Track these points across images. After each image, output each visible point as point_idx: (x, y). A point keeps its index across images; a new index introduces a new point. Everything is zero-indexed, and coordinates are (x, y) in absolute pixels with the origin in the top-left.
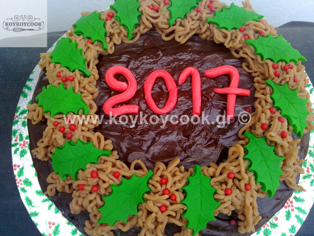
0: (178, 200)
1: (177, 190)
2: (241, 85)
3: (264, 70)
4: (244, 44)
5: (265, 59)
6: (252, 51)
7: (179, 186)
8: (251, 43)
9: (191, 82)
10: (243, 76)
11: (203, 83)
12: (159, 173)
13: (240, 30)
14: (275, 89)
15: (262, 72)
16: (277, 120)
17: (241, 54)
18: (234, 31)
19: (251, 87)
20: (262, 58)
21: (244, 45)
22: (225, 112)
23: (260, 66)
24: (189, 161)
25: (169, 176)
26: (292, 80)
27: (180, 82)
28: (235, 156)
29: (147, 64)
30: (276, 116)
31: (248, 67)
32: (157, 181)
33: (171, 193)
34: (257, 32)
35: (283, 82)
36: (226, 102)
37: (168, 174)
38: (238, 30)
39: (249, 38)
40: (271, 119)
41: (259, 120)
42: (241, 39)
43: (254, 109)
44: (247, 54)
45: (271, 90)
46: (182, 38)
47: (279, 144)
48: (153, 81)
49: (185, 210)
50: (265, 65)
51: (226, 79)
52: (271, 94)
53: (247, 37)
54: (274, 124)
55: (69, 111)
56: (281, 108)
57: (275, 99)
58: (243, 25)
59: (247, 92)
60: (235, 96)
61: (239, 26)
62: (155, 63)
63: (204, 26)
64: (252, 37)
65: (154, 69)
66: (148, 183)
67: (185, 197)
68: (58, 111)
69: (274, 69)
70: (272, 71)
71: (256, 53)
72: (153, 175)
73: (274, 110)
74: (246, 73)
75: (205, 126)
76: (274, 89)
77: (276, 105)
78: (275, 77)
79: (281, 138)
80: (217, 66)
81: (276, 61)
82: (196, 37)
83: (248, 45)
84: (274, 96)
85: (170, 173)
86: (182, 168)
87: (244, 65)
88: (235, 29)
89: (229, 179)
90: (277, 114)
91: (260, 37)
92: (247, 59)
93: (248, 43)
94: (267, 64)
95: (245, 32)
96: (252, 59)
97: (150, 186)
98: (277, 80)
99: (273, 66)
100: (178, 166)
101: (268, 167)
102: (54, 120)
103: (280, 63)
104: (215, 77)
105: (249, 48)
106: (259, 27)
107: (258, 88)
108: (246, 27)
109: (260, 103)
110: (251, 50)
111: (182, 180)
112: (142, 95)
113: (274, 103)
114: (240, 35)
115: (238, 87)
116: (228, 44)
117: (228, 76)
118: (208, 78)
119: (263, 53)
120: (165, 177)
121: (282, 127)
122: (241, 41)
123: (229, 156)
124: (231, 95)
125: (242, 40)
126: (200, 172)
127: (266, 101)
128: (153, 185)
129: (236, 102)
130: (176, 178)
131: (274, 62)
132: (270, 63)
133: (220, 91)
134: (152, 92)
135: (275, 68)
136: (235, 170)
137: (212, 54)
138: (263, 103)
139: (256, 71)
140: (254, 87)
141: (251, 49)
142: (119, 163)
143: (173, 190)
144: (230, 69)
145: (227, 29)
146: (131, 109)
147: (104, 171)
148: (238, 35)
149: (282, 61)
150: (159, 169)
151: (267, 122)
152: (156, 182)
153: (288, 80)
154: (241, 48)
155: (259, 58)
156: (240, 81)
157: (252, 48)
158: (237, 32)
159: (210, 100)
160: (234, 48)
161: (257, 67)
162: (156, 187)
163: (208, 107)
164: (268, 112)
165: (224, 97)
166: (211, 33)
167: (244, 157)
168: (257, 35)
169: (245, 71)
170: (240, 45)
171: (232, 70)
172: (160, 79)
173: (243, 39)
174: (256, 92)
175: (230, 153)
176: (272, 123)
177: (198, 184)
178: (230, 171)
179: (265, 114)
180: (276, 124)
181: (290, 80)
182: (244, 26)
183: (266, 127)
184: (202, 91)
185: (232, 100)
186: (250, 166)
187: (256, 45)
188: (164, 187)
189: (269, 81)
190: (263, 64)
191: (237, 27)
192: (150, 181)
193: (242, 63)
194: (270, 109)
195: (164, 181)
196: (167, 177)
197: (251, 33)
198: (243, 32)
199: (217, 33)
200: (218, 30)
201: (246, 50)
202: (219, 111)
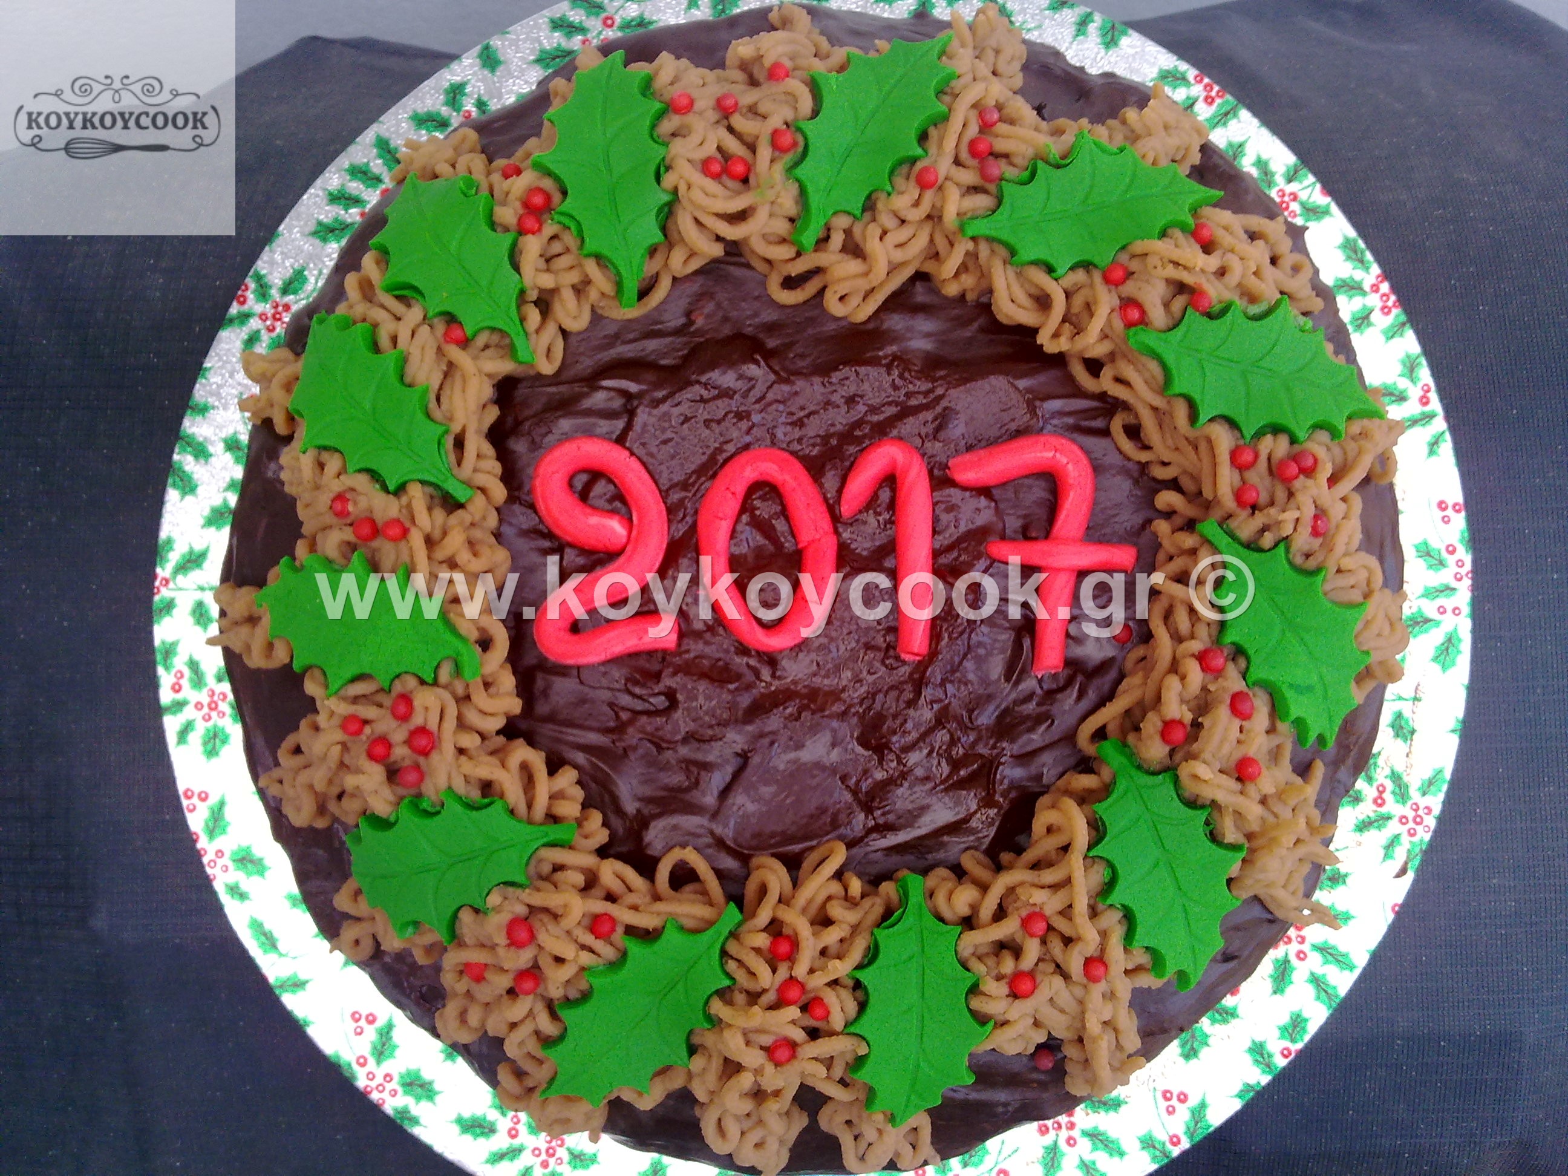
0: (837, 1021)
1: (835, 983)
3: (1198, 465)
4: (1120, 344)
5: (1203, 418)
6: (1154, 377)
7: (841, 968)
8: (1147, 347)
9: (892, 506)
10: (1114, 475)
12: (764, 916)
13: (1107, 280)
15: (1190, 469)
16: (1223, 712)
17: (1108, 383)
18: (1080, 276)
20: (1193, 414)
21: (1123, 348)
22: (1026, 644)
23: (1182, 442)
25: (804, 933)
26: (1305, 531)
27: (846, 510)
30: (1224, 688)
31: (1134, 435)
32: (757, 951)
33: (812, 995)
34: (1178, 289)
35: (1268, 540)
37: (798, 923)
38: (1097, 276)
39: (1143, 321)
40: (1205, 700)
41: (1157, 700)
42: (1109, 321)
44: (1129, 386)
46: (854, 301)
47: (1228, 808)
48: (732, 506)
49: (859, 1056)
50: (1203, 448)
51: (1039, 492)
53: (1135, 314)
54: (1210, 728)
55: (398, 671)
56: (1251, 652)
58: (1123, 248)
60: (1073, 579)
61: (1104, 259)
63: (952, 245)
64: (1157, 315)
66: (724, 953)
69: (1239, 471)
70: (1227, 479)
71: (1171, 390)
72: (740, 924)
73: (1221, 658)
74: (1125, 464)
77: (1231, 637)
78: (1238, 511)
79: (1237, 781)
81: (1249, 432)
82: (919, 287)
83: (1137, 354)
85: (804, 911)
87: (1117, 424)
88: (1087, 266)
89: (1028, 938)
90: (1232, 679)
91: (1191, 314)
92: (1133, 409)
93: (1134, 347)
94: (1210, 440)
95: (1129, 288)
96: (1154, 408)
97: (732, 965)
98: (1247, 526)
99: (1235, 455)
100: (842, 876)
101: (1180, 889)
102: (344, 709)
103: (1267, 444)
105: (1141, 367)
106: (1190, 267)
107: (1166, 544)
108: (1134, 265)
109: (1168, 616)
110: (1147, 375)
111: (853, 937)
113: (1222, 624)
114: (1106, 301)
115: (1085, 541)
116: (1056, 335)
117: (1050, 481)
118: (964, 488)
119: (1197, 397)
120: (785, 931)
121: (1242, 737)
122: (1108, 332)
125: (1112, 328)
126: (920, 904)
127: (1193, 616)
128: (740, 963)
130: (832, 935)
131: (1243, 436)
132: (1225, 442)
135: (1240, 464)
136: (1050, 903)
138: (1182, 620)
139: (1166, 459)
140: (1151, 537)
141: (1148, 370)
142: (611, 872)
143: (817, 982)
144: (1058, 454)
145: (1050, 269)
147: (556, 918)
148: (1096, 298)
149: (1276, 430)
150: (764, 891)
151: (1188, 717)
152: (753, 954)
153: (1287, 530)
154: (1109, 359)
155: (1181, 412)
157: (1154, 366)
158: (1092, 286)
160: (1082, 354)
161: (1169, 444)
162: (751, 973)
164: (1195, 672)
166: (982, 275)
167: (1089, 849)
168: (1179, 302)
169: (1120, 452)
170: (1105, 347)
171: (1066, 459)
172: (765, 488)
173: (1118, 324)
175: (1038, 826)
176: (1206, 720)
177: (911, 958)
178: (1032, 910)
179: (1183, 678)
180: (1221, 727)
181: (1295, 529)
182: (1124, 258)
183: (1179, 733)
185: (1058, 599)
186: (1110, 885)
187: (1170, 359)
188: (783, 973)
189: (1210, 528)
190: (1194, 439)
191: (1096, 260)
192: (733, 948)
193: (1108, 416)
194: (1202, 657)
195: (784, 947)
196: (795, 933)
197: (1153, 295)
198: (1120, 288)
199: (1008, 287)
200: (1011, 272)
201: (1129, 372)
202: (1004, 636)
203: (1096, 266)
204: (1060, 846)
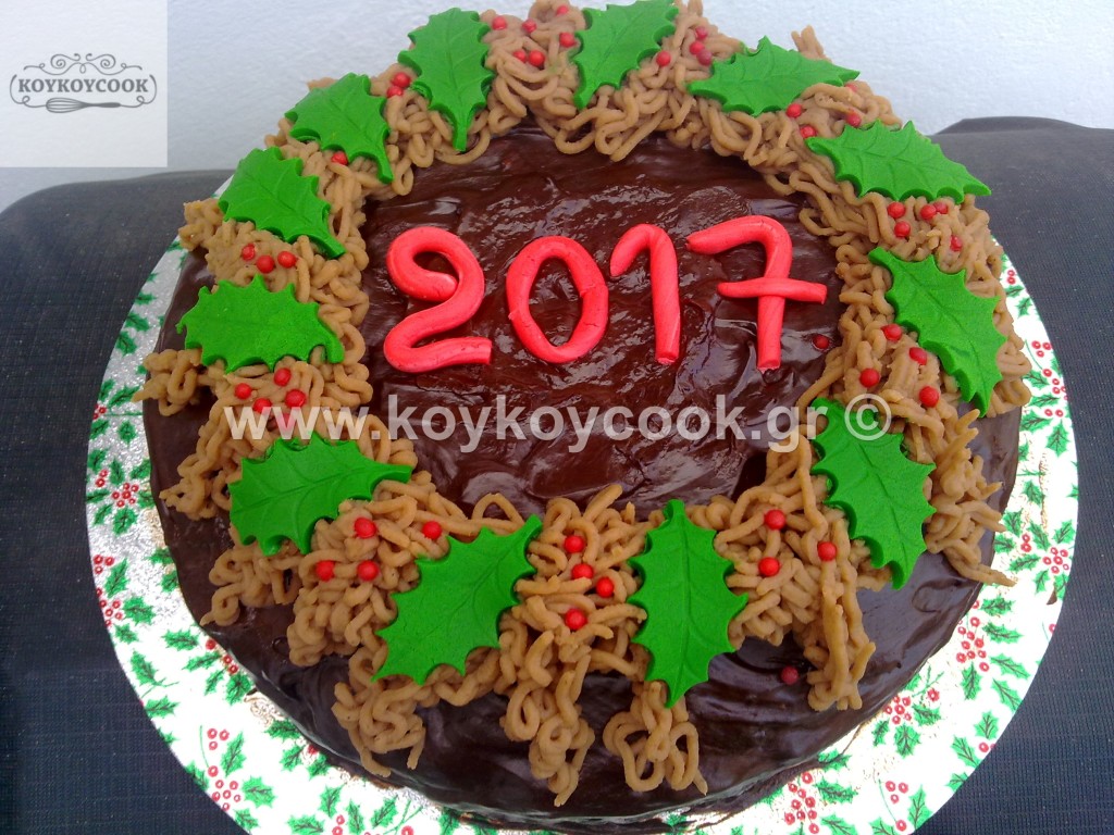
0: (620, 592)
1: (616, 568)
2: (798, 271)
3: (865, 224)
4: (800, 151)
5: (864, 191)
6: (827, 170)
7: (621, 554)
8: (820, 146)
9: (648, 268)
10: (805, 246)
11: (683, 270)
12: (560, 524)
13: (790, 114)
14: (898, 274)
15: (859, 229)
16: (905, 358)
17: (796, 183)
18: (770, 115)
19: (829, 277)
20: (857, 190)
21: (804, 155)
22: (752, 349)
23: (851, 214)
24: (652, 495)
25: (592, 530)
26: (947, 245)
27: (615, 270)
28: (787, 468)
29: (512, 220)
30: (903, 346)
31: (817, 220)
32: (555, 545)
33: (599, 577)
34: (838, 116)
35: (921, 252)
36: (757, 321)
37: (586, 523)
38: (782, 114)
39: (816, 132)
40: (890, 355)
41: (855, 362)
42: (792, 137)
43: (838, 339)
44: (812, 182)
45: (888, 277)
46: (616, 143)
47: (915, 425)
48: (533, 269)
49: (640, 622)
50: (867, 209)
51: (753, 256)
52: (888, 287)
53: (810, 131)
54: (897, 370)
55: (282, 354)
56: (920, 326)
57: (898, 301)
58: (798, 97)
59: (818, 291)
60: (783, 302)
61: (784, 102)
62: (536, 216)
63: (681, 106)
64: (824, 129)
65: (536, 235)
66: (527, 552)
67: (639, 587)
68: (247, 355)
69: (895, 219)
70: (887, 223)
71: (840, 175)
72: (540, 530)
73: (897, 330)
74: (812, 238)
75: (696, 392)
76: (894, 272)
77: (903, 317)
78: (897, 240)
79: (922, 406)
80: (726, 219)
81: (898, 196)
82: (659, 141)
83: (813, 155)
84: (895, 293)
85: (594, 521)
86: (631, 508)
87: (805, 216)
88: (775, 110)
89: (770, 531)
90: (908, 342)
91: (850, 130)
92: (814, 198)
93: (812, 148)
94: (871, 205)
95: (804, 118)
96: (829, 196)
97: (534, 558)
98: (904, 248)
99: (890, 210)
100: (618, 506)
101: (886, 494)
102: (235, 380)
103: (911, 202)
104: (719, 250)
105: (817, 164)
106: (845, 100)
107: (848, 278)
108: (806, 104)
109: (856, 317)
110: (823, 169)
111: (629, 541)
112: (502, 310)
113: (896, 314)
114: (789, 128)
115: (790, 277)
116: (756, 153)
117: (758, 249)
118: (699, 254)
119: (858, 176)
120: (577, 534)
121: (921, 375)
122: (792, 145)
123: (768, 471)
124: (768, 299)
125: (795, 143)
126: (683, 519)
127: (874, 311)
128: (542, 557)
129: (785, 320)
130: (612, 535)
131: (893, 199)
132: (882, 203)
133: (736, 288)
134: (532, 301)
135: (894, 214)
136: (788, 505)
137: (710, 187)
138: (865, 314)
139: (841, 230)
140: (837, 276)
141: (824, 165)
142: (437, 501)
143: (604, 564)
144: (765, 224)
145: (749, 112)
146: (469, 349)
147: (394, 521)
148: (782, 126)
149: (917, 194)
150: (558, 514)
151: (879, 366)
152: (553, 548)
153: (934, 244)
154: (794, 165)
155: (848, 190)
156: (795, 261)
157: (826, 161)
158: (779, 120)
159: (708, 314)
160: (773, 166)
161: (843, 218)
162: (550, 561)
163: (703, 336)
164: (881, 338)
165: (749, 307)
166: (704, 126)
167: (812, 465)
168: (840, 124)
169: (808, 231)
170: (790, 157)
171: (770, 228)
172: (554, 264)
173: (799, 138)
174: (845, 287)
175: (771, 461)
176: (892, 366)
177: (677, 550)
178: (772, 509)
179: (872, 343)
180: (905, 368)
181: (940, 244)
182: (799, 102)
183: (873, 378)
184: (682, 292)
185: (772, 314)
186: (831, 492)
187: (837, 153)
188: (575, 559)
189: (880, 253)
190: (860, 207)
191: (780, 105)
192: (534, 546)
193: (798, 210)
194: (884, 329)
195: (575, 542)
196: (585, 534)
197: (821, 120)
198: (799, 118)
199: (722, 124)
200: (723, 116)
201: (810, 169)
202: (735, 347)
203: (780, 109)
204: (789, 472)
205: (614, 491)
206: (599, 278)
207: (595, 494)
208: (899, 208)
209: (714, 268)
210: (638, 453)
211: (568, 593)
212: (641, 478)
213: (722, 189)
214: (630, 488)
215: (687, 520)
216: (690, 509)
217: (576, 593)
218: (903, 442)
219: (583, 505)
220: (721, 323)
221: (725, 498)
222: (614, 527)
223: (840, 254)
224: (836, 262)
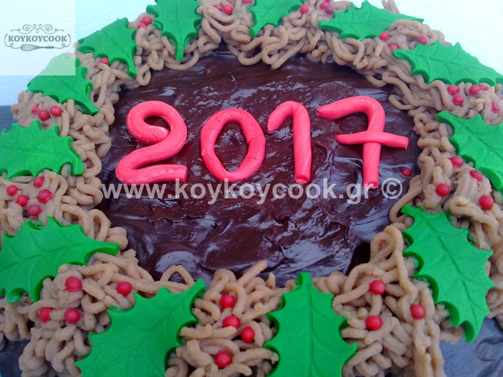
0: (259, 339)
1: (258, 320)
2: (388, 128)
3: (433, 99)
4: (389, 59)
5: (431, 80)
6: (407, 69)
7: (262, 309)
8: (402, 54)
9: (291, 126)
10: (393, 116)
11: (313, 128)
12: (220, 286)
13: (382, 38)
14: (457, 126)
15: (428, 104)
16: (468, 176)
17: (387, 78)
18: (370, 40)
19: (410, 134)
20: (426, 80)
21: (392, 62)
22: (360, 176)
23: (423, 95)
24: (289, 270)
25: (242, 292)
26: (489, 108)
27: (271, 127)
28: (385, 251)
29: (208, 99)
30: (465, 169)
31: (402, 102)
32: (214, 302)
33: (243, 327)
34: (411, 39)
35: (472, 113)
36: (362, 159)
37: (239, 287)
38: (377, 39)
39: (399, 47)
40: (455, 176)
41: (431, 180)
42: (383, 51)
43: (417, 171)
44: (398, 77)
45: (450, 128)
46: (275, 58)
47: (477, 221)
48: (218, 127)
49: (273, 363)
50: (433, 91)
51: (359, 121)
52: (450, 135)
53: (395, 47)
54: (462, 184)
55: (43, 168)
56: (475, 158)
57: (458, 142)
58: (386, 29)
59: (402, 141)
60: (380, 146)
61: (378, 32)
62: (223, 97)
63: (314, 36)
64: (404, 46)
65: (223, 108)
66: (193, 306)
67: (274, 335)
68: (21, 169)
69: (452, 95)
70: (448, 98)
71: (415, 70)
72: (205, 291)
73: (460, 160)
74: (398, 111)
75: (321, 202)
76: (454, 125)
77: (463, 152)
78: (455, 106)
79: (482, 209)
81: (453, 82)
82: (301, 59)
83: (397, 60)
84: (457, 137)
85: (244, 286)
86: (273, 278)
87: (393, 99)
88: (372, 37)
89: (374, 296)
90: (468, 167)
91: (420, 45)
92: (399, 88)
93: (397, 55)
94: (437, 88)
95: (391, 40)
96: (408, 85)
97: (197, 311)
98: (460, 111)
99: (449, 90)
100: (264, 275)
101: (459, 272)
103: (462, 86)
104: (338, 117)
105: (400, 65)
107: (422, 132)
108: (392, 33)
109: (430, 154)
110: (404, 68)
111: (269, 300)
113: (457, 151)
114: (381, 44)
115: (384, 131)
116: (361, 61)
117: (362, 118)
118: (325, 118)
119: (427, 71)
120: (231, 294)
121: (480, 188)
122: (384, 55)
123: (372, 254)
124: (370, 144)
125: (386, 54)
126: (309, 285)
127: (442, 150)
128: (203, 310)
129: (381, 158)
130: (257, 295)
131: (450, 84)
132: (443, 87)
133: (349, 138)
134: (217, 146)
135: (452, 92)
136: (387, 278)
137: (333, 81)
138: (436, 152)
139: (416, 105)
140: (415, 132)
141: (404, 65)
142: (134, 268)
143: (248, 317)
144: (367, 101)
145: (357, 38)
146: (171, 171)
147: (97, 280)
148: (377, 45)
149: (466, 81)
150: (220, 279)
151: (449, 182)
152: (211, 303)
153: (480, 107)
154: (384, 68)
155: (420, 80)
156: (387, 124)
157: (406, 63)
158: (375, 42)
159: (329, 152)
160: (371, 69)
161: (417, 98)
162: (208, 313)
163: (326, 165)
164: (449, 165)
165: (358, 149)
166: (329, 49)
167: (404, 250)
168: (413, 44)
169: (395, 107)
170: (382, 63)
171: (370, 102)
172: (234, 124)
173: (388, 51)
174: (421, 138)
175: (374, 247)
176: (459, 182)
177: (304, 308)
178: (375, 279)
179: (443, 167)
180: (468, 184)
181: (484, 108)
182: (387, 32)
183: (446, 190)
184: (313, 140)
185: (372, 154)
186: (418, 269)
187: (412, 58)
188: (227, 312)
189: (444, 114)
190: (428, 90)
191: (376, 34)
192: (198, 302)
193: (388, 95)
194: (451, 159)
195: (229, 300)
196: (237, 294)
197: (402, 40)
198: (387, 41)
199: (340, 46)
200: (340, 41)
201: (396, 68)
202: (348, 174)
203: (375, 36)
204: (387, 255)
205: (262, 265)
206: (261, 132)
207: (249, 267)
208: (455, 88)
209: (334, 127)
210: (280, 241)
211: (218, 338)
212: (281, 257)
213: (340, 83)
214: (273, 264)
215: (312, 286)
216: (315, 280)
217: (224, 338)
218: (468, 235)
219: (238, 274)
220: (338, 159)
221: (341, 273)
222: (258, 290)
223: (416, 120)
224: (413, 124)
